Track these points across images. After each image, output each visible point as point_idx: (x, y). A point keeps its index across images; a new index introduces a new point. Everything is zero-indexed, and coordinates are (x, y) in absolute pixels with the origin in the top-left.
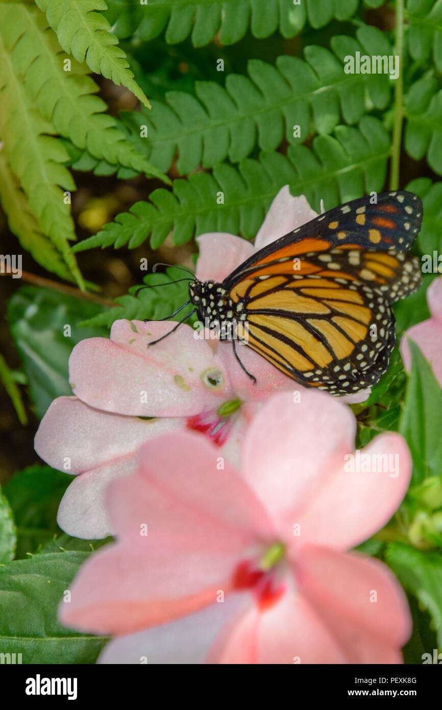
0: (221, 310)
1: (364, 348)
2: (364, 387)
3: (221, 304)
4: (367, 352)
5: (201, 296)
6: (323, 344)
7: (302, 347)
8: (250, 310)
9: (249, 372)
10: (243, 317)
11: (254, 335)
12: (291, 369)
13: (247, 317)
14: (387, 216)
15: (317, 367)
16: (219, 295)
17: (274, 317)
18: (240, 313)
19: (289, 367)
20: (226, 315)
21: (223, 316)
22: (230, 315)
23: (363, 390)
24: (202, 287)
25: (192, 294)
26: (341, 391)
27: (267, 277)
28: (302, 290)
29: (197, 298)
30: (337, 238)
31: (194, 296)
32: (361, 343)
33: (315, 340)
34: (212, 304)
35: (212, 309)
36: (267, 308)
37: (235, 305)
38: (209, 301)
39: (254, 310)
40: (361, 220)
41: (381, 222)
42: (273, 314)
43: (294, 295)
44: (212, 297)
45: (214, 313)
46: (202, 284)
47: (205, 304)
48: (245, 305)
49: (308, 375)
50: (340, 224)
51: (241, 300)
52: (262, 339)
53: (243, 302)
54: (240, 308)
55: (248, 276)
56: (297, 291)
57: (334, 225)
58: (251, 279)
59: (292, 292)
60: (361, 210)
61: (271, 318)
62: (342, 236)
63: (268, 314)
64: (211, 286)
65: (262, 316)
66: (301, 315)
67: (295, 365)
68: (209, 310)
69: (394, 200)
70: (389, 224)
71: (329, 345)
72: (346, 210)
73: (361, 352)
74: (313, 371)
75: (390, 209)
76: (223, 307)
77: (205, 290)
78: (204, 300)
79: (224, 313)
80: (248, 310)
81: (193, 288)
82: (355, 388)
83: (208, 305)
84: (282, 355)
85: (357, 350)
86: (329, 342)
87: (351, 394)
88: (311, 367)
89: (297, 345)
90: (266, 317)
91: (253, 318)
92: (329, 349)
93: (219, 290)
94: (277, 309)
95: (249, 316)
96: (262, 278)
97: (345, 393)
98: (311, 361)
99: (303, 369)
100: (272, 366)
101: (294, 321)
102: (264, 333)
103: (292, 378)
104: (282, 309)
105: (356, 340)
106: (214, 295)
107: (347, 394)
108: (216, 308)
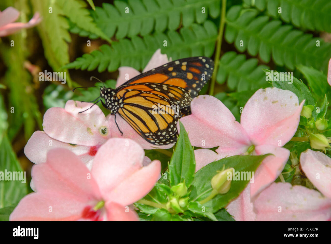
0: (112, 101)
1: (172, 126)
2: (172, 143)
3: (112, 98)
4: (173, 128)
5: (105, 94)
6: (155, 122)
7: (146, 122)
8: (125, 103)
9: (121, 130)
10: (122, 106)
11: (126, 114)
12: (140, 131)
13: (123, 106)
14: (197, 67)
15: (151, 132)
16: (112, 95)
17: (135, 107)
18: (121, 104)
19: (140, 130)
20: (114, 103)
21: (113, 104)
22: (116, 104)
23: (171, 144)
24: (105, 90)
25: (101, 93)
26: (161, 143)
27: (131, 90)
28: (147, 97)
29: (103, 95)
30: (172, 75)
31: (102, 94)
32: (171, 124)
33: (151, 120)
34: (109, 98)
35: (109, 100)
36: (132, 103)
37: (119, 100)
38: (108, 97)
39: (126, 103)
40: (184, 68)
41: (194, 70)
42: (135, 106)
43: (144, 99)
44: (109, 95)
45: (110, 102)
46: (106, 89)
47: (106, 98)
48: (123, 100)
49: (147, 135)
50: (174, 69)
51: (121, 98)
52: (129, 116)
53: (122, 99)
54: (121, 101)
55: (124, 88)
56: (145, 97)
57: (171, 69)
58: (125, 90)
59: (143, 97)
60: (185, 64)
61: (134, 107)
62: (174, 74)
63: (133, 106)
64: (109, 90)
65: (130, 106)
66: (146, 108)
67: (142, 129)
68: (108, 101)
69: (201, 61)
70: (197, 71)
71: (157, 122)
72: (177, 63)
73: (170, 128)
74: (149, 133)
75: (198, 64)
76: (113, 100)
77: (106, 92)
78: (106, 96)
79: (114, 102)
80: (124, 103)
81: (101, 90)
82: (168, 143)
83: (108, 98)
84: (137, 124)
85: (169, 127)
86: (157, 121)
87: (165, 145)
88: (148, 131)
89: (143, 121)
90: (131, 107)
91: (126, 107)
92: (157, 124)
93: (112, 92)
94: (137, 104)
95: (124, 105)
96: (129, 90)
97: (162, 144)
98: (149, 129)
99: (145, 132)
100: (133, 129)
101: (143, 110)
102: (130, 114)
103: (140, 135)
104: (139, 104)
105: (169, 122)
106: (110, 94)
107: (163, 145)
108: (110, 100)
